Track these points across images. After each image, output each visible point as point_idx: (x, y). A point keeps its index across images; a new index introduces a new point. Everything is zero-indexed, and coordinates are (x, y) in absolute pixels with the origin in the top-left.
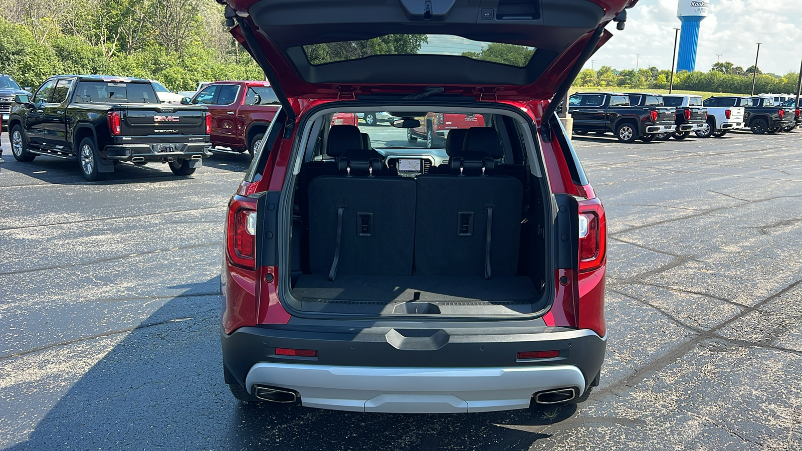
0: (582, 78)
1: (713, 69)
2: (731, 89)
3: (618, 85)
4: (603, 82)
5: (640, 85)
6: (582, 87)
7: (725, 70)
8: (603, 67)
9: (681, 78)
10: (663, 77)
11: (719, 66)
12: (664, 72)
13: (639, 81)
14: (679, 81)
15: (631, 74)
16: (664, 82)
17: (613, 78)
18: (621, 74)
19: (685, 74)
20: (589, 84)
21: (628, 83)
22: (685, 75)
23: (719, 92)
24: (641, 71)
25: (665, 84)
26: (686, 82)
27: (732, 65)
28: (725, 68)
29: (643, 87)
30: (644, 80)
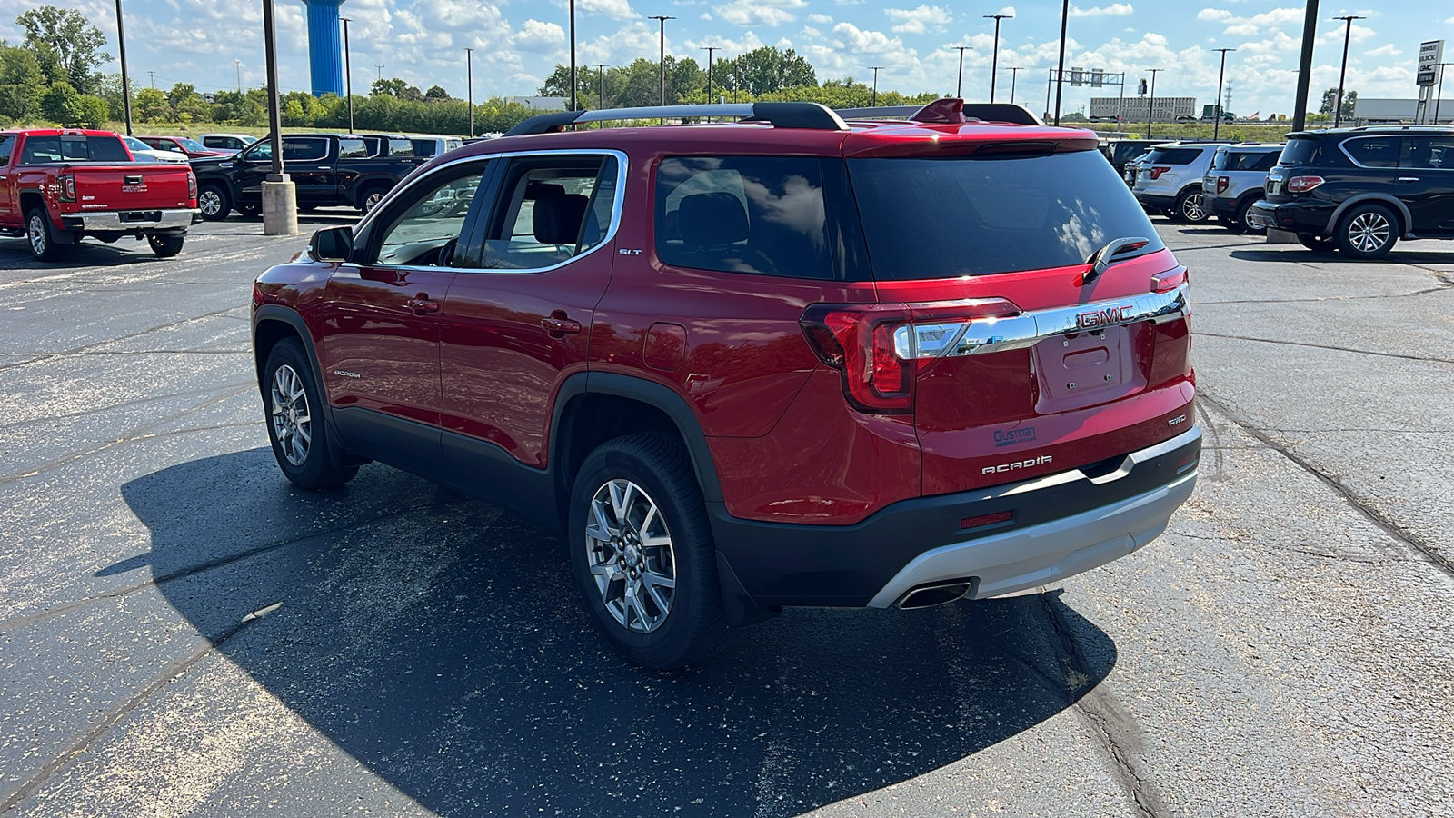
0: (140, 106)
1: (375, 91)
2: (416, 125)
3: (214, 120)
4: (185, 115)
5: (256, 119)
6: (143, 124)
7: (394, 93)
8: (179, 86)
9: (329, 106)
10: (296, 104)
11: (384, 85)
12: (297, 94)
13: (252, 111)
14: (326, 112)
15: (235, 98)
16: (300, 113)
17: (203, 106)
18: (216, 98)
19: (333, 101)
20: (157, 118)
21: (232, 117)
22: (336, 101)
23: (397, 131)
24: (253, 93)
25: (303, 118)
26: (338, 114)
27: (405, 84)
28: (395, 89)
29: (263, 124)
30: (262, 110)
